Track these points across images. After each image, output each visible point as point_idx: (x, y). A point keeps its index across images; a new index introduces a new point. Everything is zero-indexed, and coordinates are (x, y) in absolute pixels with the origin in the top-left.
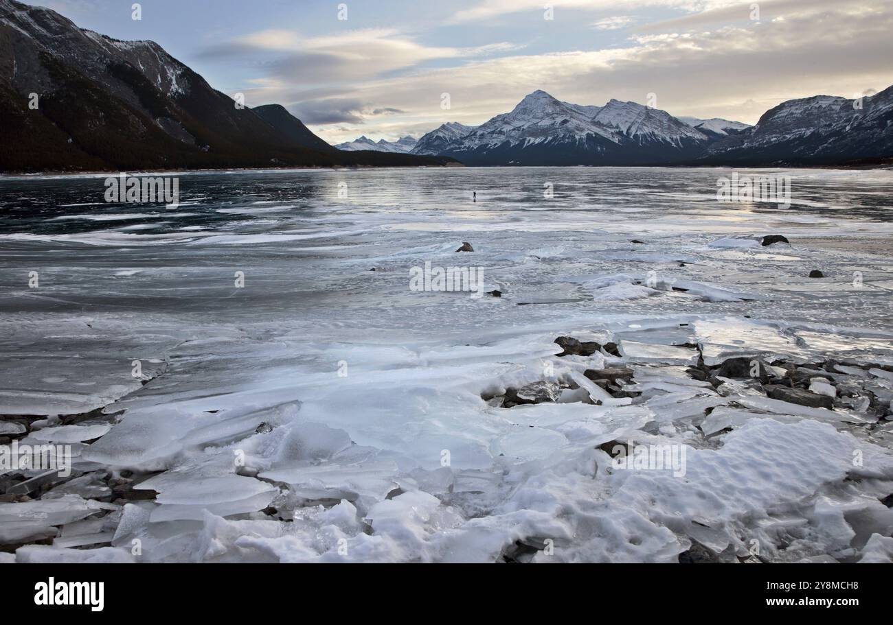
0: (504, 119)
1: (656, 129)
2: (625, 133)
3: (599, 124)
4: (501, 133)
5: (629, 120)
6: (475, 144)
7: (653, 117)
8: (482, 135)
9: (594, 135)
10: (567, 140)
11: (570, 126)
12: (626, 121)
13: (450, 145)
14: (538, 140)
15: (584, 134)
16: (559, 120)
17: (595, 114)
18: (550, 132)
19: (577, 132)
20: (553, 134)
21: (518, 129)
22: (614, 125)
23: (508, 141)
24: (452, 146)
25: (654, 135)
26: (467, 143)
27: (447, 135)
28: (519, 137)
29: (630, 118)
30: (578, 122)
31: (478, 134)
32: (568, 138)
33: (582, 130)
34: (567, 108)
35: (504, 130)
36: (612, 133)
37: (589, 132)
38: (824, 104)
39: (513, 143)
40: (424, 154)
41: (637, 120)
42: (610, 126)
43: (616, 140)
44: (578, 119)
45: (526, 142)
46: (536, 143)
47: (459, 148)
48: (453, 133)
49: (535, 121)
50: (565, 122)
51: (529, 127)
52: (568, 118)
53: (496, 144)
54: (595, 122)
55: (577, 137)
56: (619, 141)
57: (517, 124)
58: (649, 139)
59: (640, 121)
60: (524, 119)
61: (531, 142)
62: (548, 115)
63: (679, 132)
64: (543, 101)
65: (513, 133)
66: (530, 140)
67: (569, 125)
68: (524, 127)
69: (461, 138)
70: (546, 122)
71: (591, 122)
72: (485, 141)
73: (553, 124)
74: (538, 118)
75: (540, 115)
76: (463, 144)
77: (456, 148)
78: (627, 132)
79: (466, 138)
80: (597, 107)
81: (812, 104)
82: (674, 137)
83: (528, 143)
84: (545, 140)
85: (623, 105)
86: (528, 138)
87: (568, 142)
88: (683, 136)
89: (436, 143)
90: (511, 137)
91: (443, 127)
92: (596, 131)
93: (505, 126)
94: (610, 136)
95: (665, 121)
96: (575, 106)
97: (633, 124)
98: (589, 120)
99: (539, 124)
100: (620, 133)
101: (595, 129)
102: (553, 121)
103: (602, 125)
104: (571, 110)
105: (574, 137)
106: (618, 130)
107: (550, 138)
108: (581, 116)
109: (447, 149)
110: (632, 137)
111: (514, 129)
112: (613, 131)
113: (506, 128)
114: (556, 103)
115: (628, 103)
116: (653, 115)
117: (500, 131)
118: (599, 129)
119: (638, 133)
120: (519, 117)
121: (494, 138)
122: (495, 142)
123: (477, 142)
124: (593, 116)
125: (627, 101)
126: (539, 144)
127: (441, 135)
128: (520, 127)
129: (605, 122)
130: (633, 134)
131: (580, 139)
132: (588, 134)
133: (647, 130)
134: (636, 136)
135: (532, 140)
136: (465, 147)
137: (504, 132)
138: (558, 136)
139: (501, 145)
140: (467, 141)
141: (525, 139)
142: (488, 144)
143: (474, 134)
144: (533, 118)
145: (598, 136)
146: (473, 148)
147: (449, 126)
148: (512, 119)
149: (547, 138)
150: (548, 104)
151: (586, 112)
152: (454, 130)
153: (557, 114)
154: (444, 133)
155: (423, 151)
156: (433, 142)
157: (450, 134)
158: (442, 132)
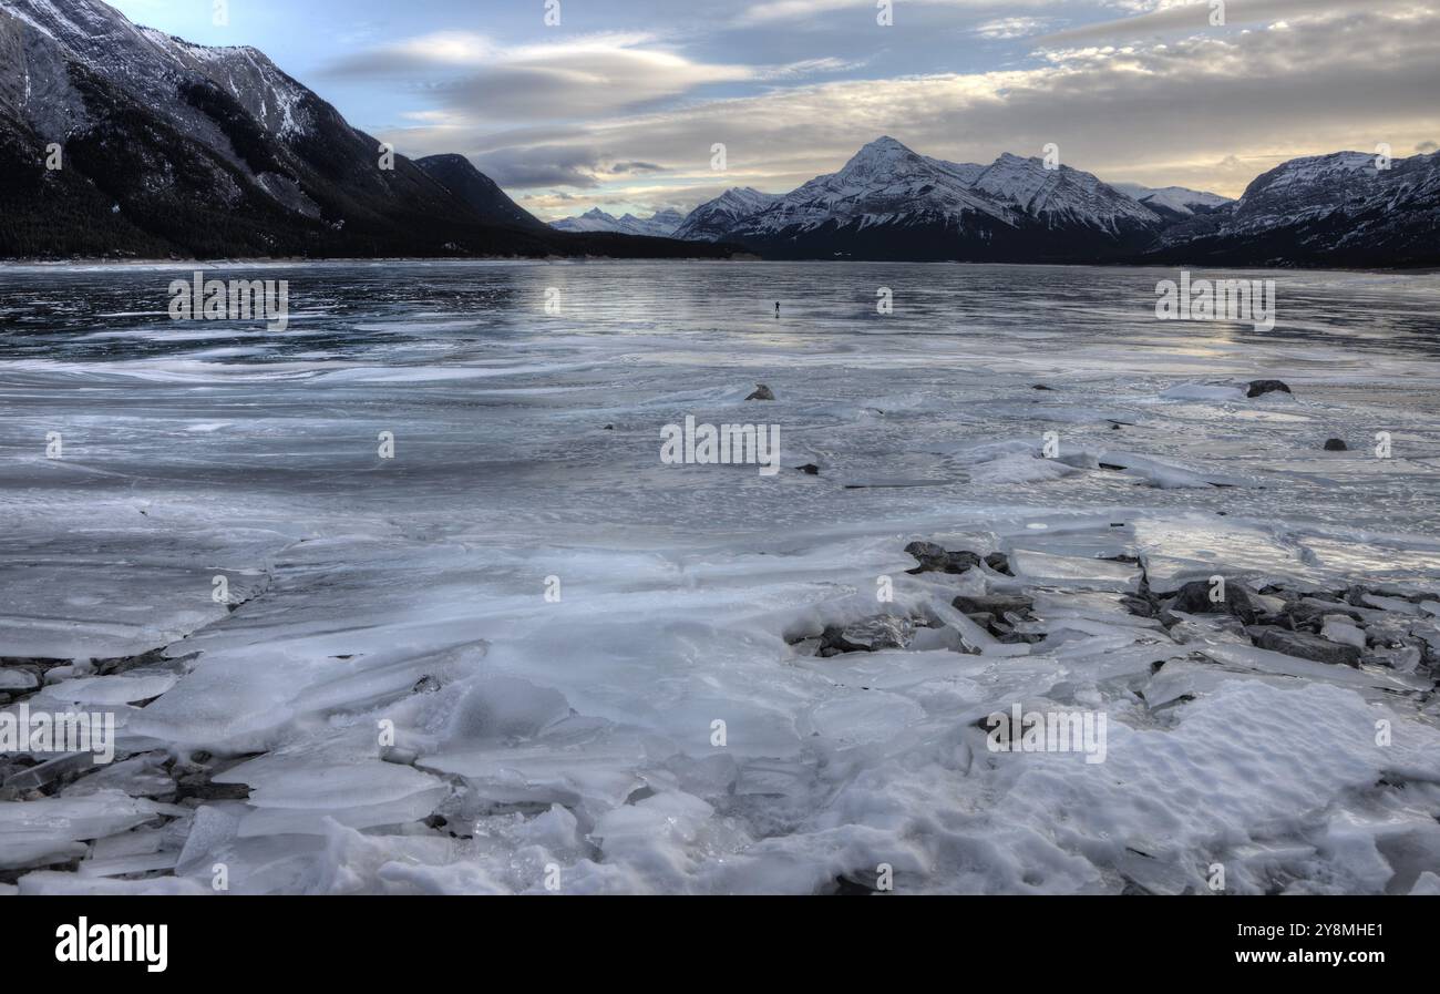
0: (828, 184)
1: (1077, 202)
2: (1025, 210)
3: (982, 193)
4: (822, 205)
5: (1034, 188)
6: (779, 223)
7: (1070, 184)
8: (791, 208)
9: (974, 212)
10: (929, 219)
11: (936, 197)
12: (1028, 190)
13: (738, 224)
14: (883, 219)
15: (958, 210)
16: (918, 185)
17: (977, 176)
18: (903, 206)
19: (946, 206)
20: (907, 208)
21: (850, 199)
22: (1008, 195)
23: (833, 220)
24: (741, 227)
25: (1074, 214)
26: (766, 222)
27: (734, 208)
28: (852, 213)
29: (1034, 185)
30: (949, 190)
31: (784, 207)
32: (932, 216)
33: (954, 203)
34: (930, 166)
35: (827, 201)
36: (1004, 209)
37: (967, 206)
38: (1352, 165)
39: (841, 222)
40: (695, 239)
41: (1045, 187)
42: (1002, 197)
43: (1010, 219)
44: (948, 185)
45: (863, 221)
46: (880, 222)
47: (753, 230)
48: (743, 204)
49: (878, 187)
50: (927, 189)
51: (867, 197)
52: (932, 183)
53: (813, 224)
54: (975, 190)
55: (947, 215)
56: (1015, 222)
57: (848, 191)
58: (1065, 219)
59: (1049, 190)
60: (859, 184)
61: (871, 222)
62: (899, 177)
63: (1114, 209)
64: (892, 154)
65: (842, 207)
66: (869, 219)
67: (934, 195)
68: (861, 197)
69: (757, 214)
70: (897, 190)
71: (971, 190)
72: (795, 219)
73: (906, 193)
74: (883, 183)
75: (886, 177)
76: (759, 223)
77: (747, 230)
78: (1029, 208)
79: (764, 213)
80: (979, 166)
81: (1334, 166)
82: (1106, 217)
83: (867, 222)
84: (894, 219)
85: (1022, 162)
86: (866, 215)
87: (931, 222)
88: (1120, 214)
89: (715, 221)
90: (838, 212)
91: (728, 194)
92: (978, 206)
93: (828, 194)
94: (1001, 213)
95: (1091, 190)
96: (944, 163)
97: (1038, 193)
98: (967, 187)
99: (885, 192)
100: (1017, 209)
101: (976, 202)
102: (908, 188)
103: (989, 195)
104: (937, 170)
105: (940, 215)
106: (1013, 204)
107: (902, 216)
108: (953, 181)
109: (734, 231)
110: (1036, 216)
111: (843, 200)
112: (1005, 205)
113: (831, 198)
114: (913, 158)
115: (1030, 160)
116: (1072, 181)
117: (820, 202)
118: (983, 203)
119: (1047, 209)
120: (852, 180)
121: (810, 215)
122: (813, 221)
123: (782, 220)
124: (973, 181)
125: (1028, 157)
126: (883, 224)
127: (724, 207)
128: (853, 197)
129: (993, 190)
130: (1038, 211)
131: (952, 217)
132: (964, 210)
133: (1061, 205)
134: (1042, 214)
135: (873, 218)
136: (762, 229)
137: (824, 204)
138: (915, 212)
139: (821, 226)
140: (765, 218)
141: (862, 216)
142: (800, 224)
143: (778, 208)
144: (875, 182)
145: (980, 213)
146: (775, 230)
147: (737, 195)
148: (840, 183)
149: (897, 216)
150: (899, 160)
151: (961, 174)
152: (744, 200)
153: (915, 176)
154: (729, 205)
155: (694, 234)
156: (711, 218)
157: (738, 207)
158: (725, 203)
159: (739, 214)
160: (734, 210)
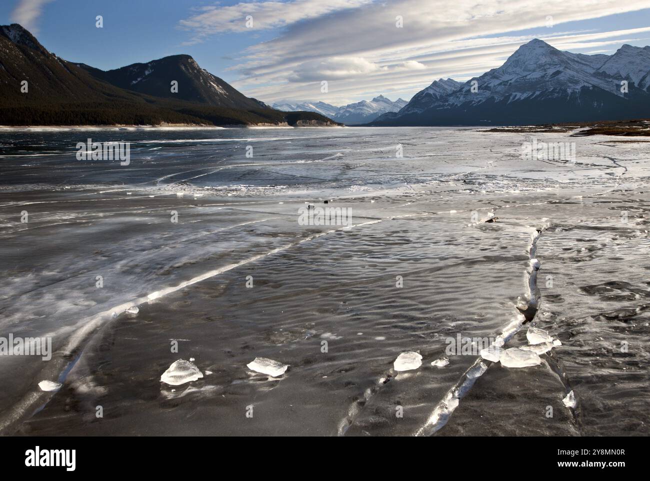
0: (493, 74)
2: (635, 85)
3: (604, 75)
4: (488, 88)
5: (646, 69)
6: (459, 101)
8: (468, 90)
9: (591, 88)
10: (557, 95)
11: (562, 78)
12: (641, 71)
13: (435, 102)
14: (525, 95)
15: (578, 87)
16: (551, 71)
17: (602, 63)
18: (538, 86)
19: (570, 84)
20: (542, 87)
21: (504, 83)
22: (623, 76)
23: (493, 97)
24: (436, 104)
26: (452, 100)
27: (438, 92)
28: (505, 92)
30: (574, 73)
31: (464, 90)
32: (558, 93)
33: (576, 82)
34: (568, 58)
35: (492, 85)
37: (586, 84)
39: (498, 98)
40: (410, 113)
42: (617, 77)
43: (621, 93)
44: (574, 69)
45: (511, 98)
46: (522, 98)
47: (443, 106)
48: (445, 89)
49: (525, 74)
50: (558, 73)
51: (516, 81)
52: (561, 69)
53: (480, 101)
54: (599, 73)
55: (569, 91)
56: (625, 94)
57: (506, 78)
60: (514, 72)
61: (516, 98)
62: (540, 66)
64: (539, 51)
65: (499, 89)
66: (516, 95)
67: (561, 77)
68: (512, 81)
69: (447, 96)
70: (537, 75)
71: (594, 73)
73: (542, 77)
74: (530, 71)
75: (532, 67)
76: (447, 101)
77: (440, 106)
78: (639, 84)
79: (451, 95)
80: (605, 56)
83: (514, 98)
84: (532, 95)
85: (638, 50)
86: (514, 94)
87: (557, 97)
89: (423, 101)
90: (496, 92)
91: (435, 83)
93: (493, 80)
94: (614, 88)
96: (580, 56)
97: (648, 73)
98: (592, 71)
99: (528, 77)
100: (629, 86)
101: (596, 81)
102: (545, 73)
103: (609, 76)
104: (574, 60)
105: (565, 91)
106: (626, 82)
107: (538, 93)
108: (584, 67)
109: (432, 106)
110: (645, 89)
111: (500, 84)
112: (620, 83)
113: (494, 83)
114: (554, 52)
115: (645, 49)
117: (486, 86)
118: (600, 81)
120: (510, 70)
121: (478, 95)
122: (480, 99)
123: (461, 99)
124: (600, 67)
125: (643, 47)
126: (526, 99)
127: (431, 92)
128: (507, 82)
129: (612, 72)
130: (647, 85)
131: (574, 93)
132: (583, 88)
135: (519, 95)
136: (449, 105)
137: (490, 87)
138: (547, 90)
139: (485, 101)
140: (452, 98)
141: (511, 95)
142: (473, 101)
143: (461, 90)
144: (524, 70)
145: (596, 89)
146: (457, 105)
147: (441, 83)
148: (501, 73)
149: (534, 93)
150: (543, 54)
151: (591, 62)
152: (446, 87)
153: (550, 65)
154: (435, 90)
155: (410, 109)
156: (422, 99)
157: (441, 91)
158: (433, 89)
159: (441, 96)
160: (438, 93)
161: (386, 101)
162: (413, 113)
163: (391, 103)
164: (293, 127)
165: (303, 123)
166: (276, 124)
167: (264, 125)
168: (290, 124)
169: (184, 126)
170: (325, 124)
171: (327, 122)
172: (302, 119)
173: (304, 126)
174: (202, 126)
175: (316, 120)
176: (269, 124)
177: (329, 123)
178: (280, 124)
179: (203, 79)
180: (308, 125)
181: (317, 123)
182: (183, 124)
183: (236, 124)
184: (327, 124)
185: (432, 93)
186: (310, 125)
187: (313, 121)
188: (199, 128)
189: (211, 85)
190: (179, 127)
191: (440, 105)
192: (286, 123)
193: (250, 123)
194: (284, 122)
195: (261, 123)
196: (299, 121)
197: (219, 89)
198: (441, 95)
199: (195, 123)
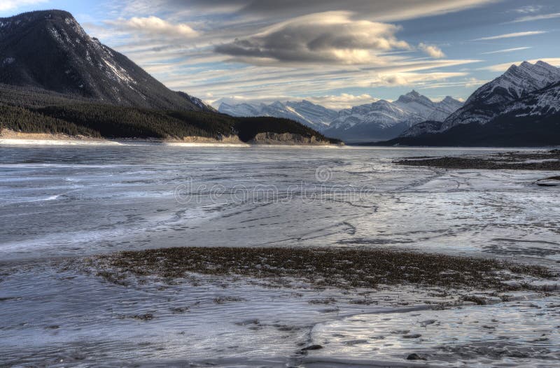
13: (511, 104)
24: (514, 107)
26: (544, 100)
27: (520, 85)
40: (467, 122)
47: (528, 110)
76: (536, 102)
77: (521, 111)
79: (542, 91)
89: (491, 101)
91: (513, 70)
109: (506, 111)
127: (506, 85)
136: (538, 109)
140: (544, 96)
147: (525, 70)
152: (534, 75)
154: (513, 83)
155: (465, 116)
156: (490, 97)
157: (524, 84)
158: (509, 80)
159: (524, 94)
160: (519, 88)
161: (423, 101)
162: (472, 122)
163: (433, 104)
164: (248, 145)
165: (267, 137)
166: (217, 139)
167: (195, 141)
168: (244, 139)
169: (46, 138)
170: (307, 140)
171: (310, 137)
172: (266, 132)
173: (269, 143)
174: (80, 139)
175: (290, 133)
176: (206, 139)
177: (313, 138)
178: (225, 139)
179: (91, 55)
180: (276, 141)
181: (293, 138)
182: (43, 134)
183: (142, 138)
184: (310, 142)
185: (507, 88)
186: (280, 141)
187: (285, 134)
188: (74, 143)
189: (105, 68)
190: (36, 138)
191: (521, 109)
192: (236, 137)
193: (169, 136)
194: (233, 135)
195: (190, 135)
196: (259, 134)
197: (120, 75)
198: (524, 90)
199: (66, 132)
